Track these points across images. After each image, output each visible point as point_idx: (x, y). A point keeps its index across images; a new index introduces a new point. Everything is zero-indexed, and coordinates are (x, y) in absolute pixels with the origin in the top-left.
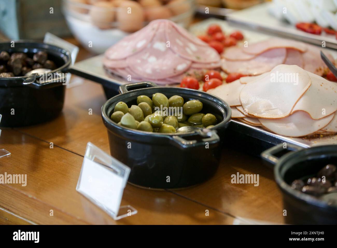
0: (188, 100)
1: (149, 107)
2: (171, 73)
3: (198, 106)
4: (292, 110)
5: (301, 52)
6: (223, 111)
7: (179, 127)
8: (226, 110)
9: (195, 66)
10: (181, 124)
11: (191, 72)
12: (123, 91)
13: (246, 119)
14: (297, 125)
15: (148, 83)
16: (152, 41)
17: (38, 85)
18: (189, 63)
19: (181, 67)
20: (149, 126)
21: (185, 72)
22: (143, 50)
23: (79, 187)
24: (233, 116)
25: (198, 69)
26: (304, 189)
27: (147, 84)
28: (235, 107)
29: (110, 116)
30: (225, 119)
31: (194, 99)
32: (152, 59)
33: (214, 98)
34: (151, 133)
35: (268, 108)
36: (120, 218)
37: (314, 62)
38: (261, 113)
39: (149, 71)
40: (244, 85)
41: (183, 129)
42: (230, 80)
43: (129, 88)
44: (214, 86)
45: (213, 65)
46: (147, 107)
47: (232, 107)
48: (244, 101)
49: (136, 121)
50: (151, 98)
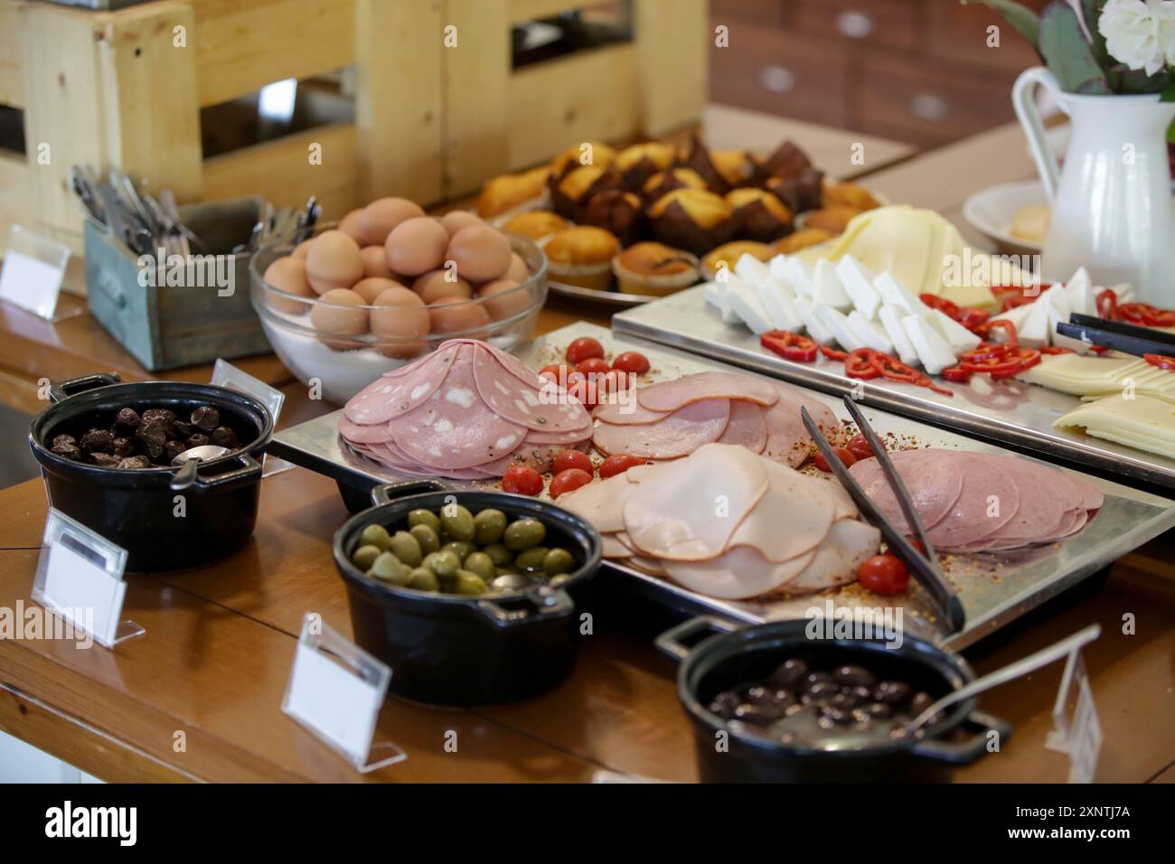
0: (517, 519)
1: (432, 537)
2: (483, 455)
3: (536, 532)
4: (728, 542)
5: (763, 407)
6: (586, 544)
7: (496, 576)
8: (592, 542)
9: (535, 439)
10: (499, 571)
11: (525, 453)
12: (380, 501)
13: (635, 561)
14: (737, 574)
15: (433, 482)
16: (443, 385)
17: (202, 486)
18: (521, 432)
19: (504, 443)
20: (431, 579)
21: (512, 453)
22: (425, 405)
23: (287, 705)
24: (606, 553)
25: (540, 445)
26: (741, 711)
27: (430, 484)
28: (612, 535)
29: (350, 556)
30: (591, 562)
31: (528, 515)
32: (444, 426)
33: (569, 514)
34: (433, 595)
35: (680, 539)
36: (371, 768)
37: (789, 426)
38: (665, 549)
39: (435, 451)
40: (633, 486)
41: (503, 582)
42: (608, 472)
43: (391, 492)
44: (574, 485)
45: (574, 437)
46: (428, 535)
47: (605, 534)
48: (632, 522)
49: (405, 568)
50: (438, 513)
